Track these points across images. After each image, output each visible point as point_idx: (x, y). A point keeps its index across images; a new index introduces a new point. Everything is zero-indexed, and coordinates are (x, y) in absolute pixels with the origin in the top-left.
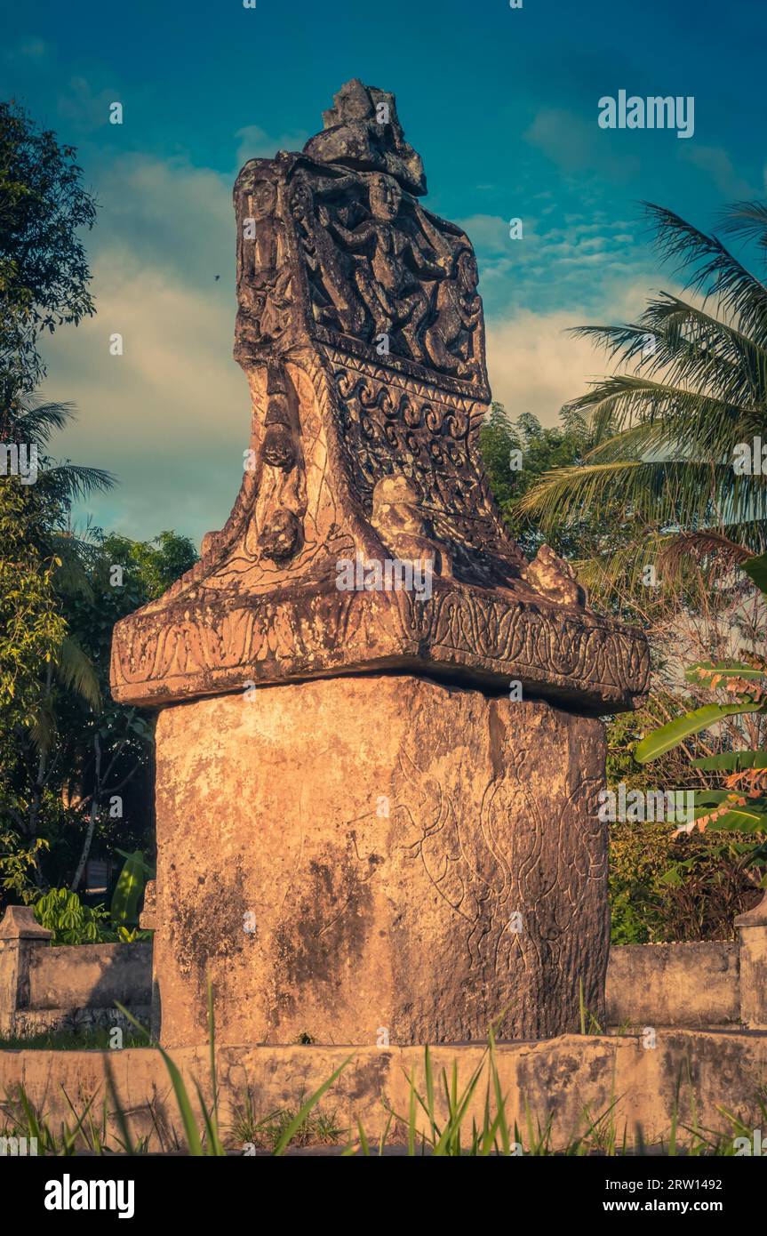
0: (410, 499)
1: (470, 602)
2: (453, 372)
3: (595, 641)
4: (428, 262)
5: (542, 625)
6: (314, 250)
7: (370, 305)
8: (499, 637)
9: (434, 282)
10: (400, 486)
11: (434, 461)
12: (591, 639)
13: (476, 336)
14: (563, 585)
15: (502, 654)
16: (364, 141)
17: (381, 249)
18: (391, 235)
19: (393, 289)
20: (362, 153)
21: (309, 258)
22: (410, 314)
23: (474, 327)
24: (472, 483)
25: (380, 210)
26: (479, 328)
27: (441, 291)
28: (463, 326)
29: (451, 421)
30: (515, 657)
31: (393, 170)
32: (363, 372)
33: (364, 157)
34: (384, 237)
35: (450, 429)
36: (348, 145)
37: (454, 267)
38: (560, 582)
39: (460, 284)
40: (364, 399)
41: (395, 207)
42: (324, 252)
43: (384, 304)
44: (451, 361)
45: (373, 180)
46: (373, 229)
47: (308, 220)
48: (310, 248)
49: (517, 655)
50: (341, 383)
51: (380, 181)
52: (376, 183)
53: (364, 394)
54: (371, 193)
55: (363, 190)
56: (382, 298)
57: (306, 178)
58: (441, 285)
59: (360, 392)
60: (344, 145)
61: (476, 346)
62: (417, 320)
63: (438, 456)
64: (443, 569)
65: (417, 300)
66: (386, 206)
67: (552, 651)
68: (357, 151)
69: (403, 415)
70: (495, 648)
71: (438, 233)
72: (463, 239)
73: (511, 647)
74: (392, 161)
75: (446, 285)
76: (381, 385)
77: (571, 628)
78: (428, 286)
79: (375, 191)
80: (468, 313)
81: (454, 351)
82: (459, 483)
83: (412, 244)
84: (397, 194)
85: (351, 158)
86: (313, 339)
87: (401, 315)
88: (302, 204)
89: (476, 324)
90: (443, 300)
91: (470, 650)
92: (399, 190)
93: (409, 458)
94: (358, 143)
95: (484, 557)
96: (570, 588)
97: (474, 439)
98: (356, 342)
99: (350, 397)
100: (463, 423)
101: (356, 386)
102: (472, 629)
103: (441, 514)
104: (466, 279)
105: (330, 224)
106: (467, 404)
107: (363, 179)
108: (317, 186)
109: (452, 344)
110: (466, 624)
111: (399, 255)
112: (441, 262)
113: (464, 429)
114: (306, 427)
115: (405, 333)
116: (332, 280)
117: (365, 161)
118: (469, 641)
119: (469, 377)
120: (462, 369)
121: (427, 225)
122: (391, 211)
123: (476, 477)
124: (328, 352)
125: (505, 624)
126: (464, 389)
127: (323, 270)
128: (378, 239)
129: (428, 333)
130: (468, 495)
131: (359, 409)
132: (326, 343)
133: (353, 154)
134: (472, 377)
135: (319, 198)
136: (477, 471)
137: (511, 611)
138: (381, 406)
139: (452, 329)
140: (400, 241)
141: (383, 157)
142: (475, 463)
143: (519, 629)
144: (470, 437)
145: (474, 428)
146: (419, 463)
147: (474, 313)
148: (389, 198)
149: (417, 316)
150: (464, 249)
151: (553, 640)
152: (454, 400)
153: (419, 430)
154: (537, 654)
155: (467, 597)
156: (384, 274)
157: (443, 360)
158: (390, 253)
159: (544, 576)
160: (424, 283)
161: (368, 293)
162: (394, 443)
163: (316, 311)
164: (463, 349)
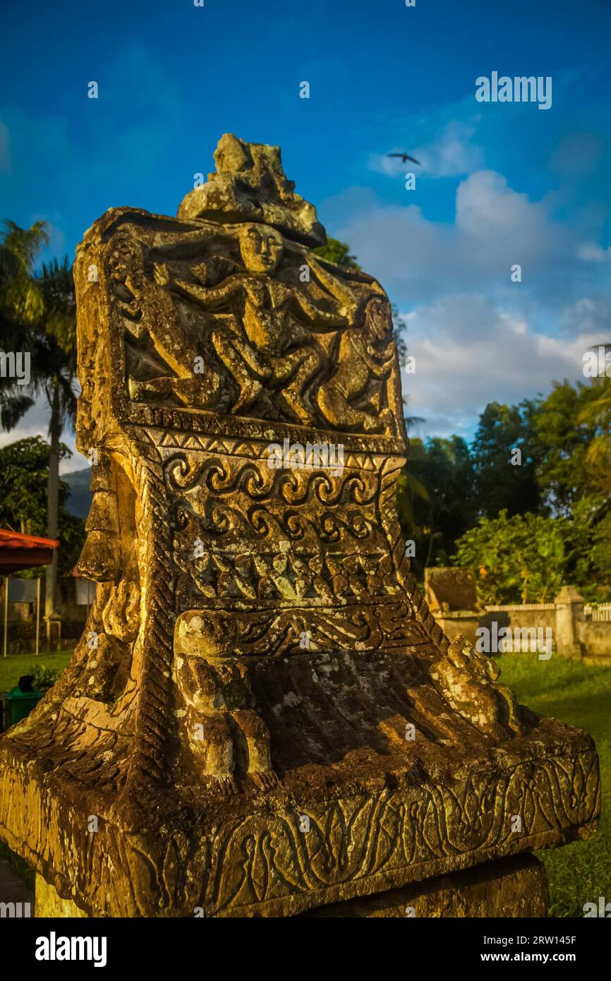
0: (208, 651)
1: (288, 819)
2: (359, 428)
3: (518, 784)
4: (321, 313)
5: (430, 797)
6: (139, 313)
7: (232, 368)
8: (350, 848)
9: (333, 334)
10: (193, 633)
11: (324, 541)
12: (512, 784)
13: (390, 385)
14: (476, 699)
15: (358, 869)
16: (227, 191)
17: (252, 304)
18: (265, 288)
19: (268, 346)
20: (226, 204)
21: (129, 324)
22: (295, 371)
23: (388, 374)
24: (380, 555)
25: (253, 262)
26: (393, 375)
27: (343, 342)
28: (371, 375)
29: (355, 484)
30: (381, 866)
31: (272, 219)
32: (215, 451)
33: (228, 208)
34: (255, 291)
35: (354, 493)
36: (208, 196)
37: (359, 314)
38: (473, 695)
39: (366, 333)
40: (215, 485)
41: (273, 258)
42: (156, 315)
43: (253, 366)
44: (354, 417)
45: (242, 232)
46: (238, 282)
47: (134, 280)
48: (133, 312)
49: (386, 860)
50: (176, 472)
51: (250, 231)
52: (245, 233)
53: (215, 477)
54: (242, 245)
55: (232, 244)
56: (250, 359)
57: (134, 234)
58: (343, 336)
59: (210, 476)
60: (205, 197)
61: (391, 395)
62: (304, 378)
63: (332, 532)
64: (251, 762)
65: (304, 354)
66: (259, 257)
67: (448, 827)
68: (219, 202)
69: (281, 491)
70: (342, 869)
71: (336, 281)
72: (374, 286)
73: (373, 855)
74: (273, 212)
75: (348, 335)
76: (243, 462)
77: (478, 782)
78: (325, 339)
79: (246, 243)
80: (379, 362)
81: (362, 404)
82: (361, 561)
83: (297, 296)
84: (276, 244)
85: (212, 211)
86: (122, 424)
87: (279, 375)
88: (125, 262)
89: (390, 371)
90: (345, 351)
91: (293, 890)
92: (279, 239)
93: (284, 546)
94: (221, 193)
95: (383, 658)
96: (486, 705)
97: (386, 500)
98: (200, 416)
99: (190, 485)
100: (371, 485)
101: (201, 471)
102: (294, 858)
103: (326, 611)
104: (375, 324)
105: (170, 282)
106: (378, 461)
107: (228, 232)
108: (152, 241)
109: (356, 399)
110: (281, 856)
111: (279, 308)
112: (343, 312)
113: (373, 492)
114: (140, 527)
115: (284, 395)
116: (165, 346)
117: (231, 212)
118: (289, 879)
119: (380, 430)
120: (370, 422)
121: (321, 274)
122: (266, 261)
123: (387, 546)
124: (154, 436)
125: (361, 824)
126: (371, 446)
127: (152, 335)
128: (247, 294)
129: (321, 389)
130: (372, 573)
131: (204, 499)
132: (146, 425)
133: (215, 206)
134: (384, 429)
135: (155, 255)
136: (389, 537)
137: (371, 801)
138: (244, 489)
139: (356, 382)
140: (278, 292)
141: (258, 206)
142: (387, 528)
143: (387, 821)
144: (382, 499)
145: (387, 487)
146: (300, 549)
147: (387, 360)
148: (264, 249)
149: (304, 372)
150: (373, 295)
151: (448, 811)
152: (359, 460)
153: (305, 506)
154: (422, 842)
155: (281, 813)
156: (255, 332)
157: (343, 418)
158: (265, 306)
159: (455, 683)
160: (319, 335)
161: (227, 355)
162: (262, 530)
163: (132, 386)
164: (374, 400)
